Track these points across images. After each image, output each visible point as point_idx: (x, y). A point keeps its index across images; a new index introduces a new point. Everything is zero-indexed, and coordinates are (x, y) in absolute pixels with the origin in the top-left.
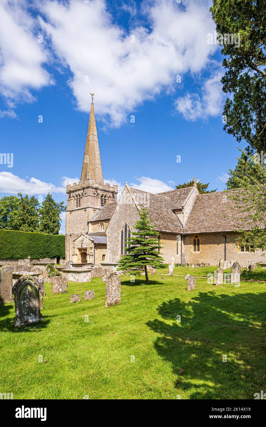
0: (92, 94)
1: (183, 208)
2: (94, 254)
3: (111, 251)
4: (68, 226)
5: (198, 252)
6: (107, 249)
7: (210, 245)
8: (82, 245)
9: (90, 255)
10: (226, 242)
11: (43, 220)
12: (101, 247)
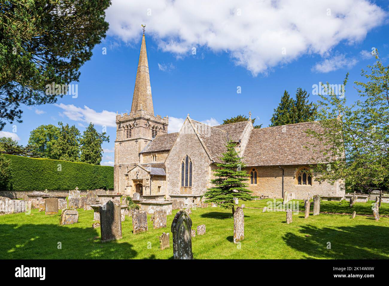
0: (144, 26)
1: (240, 142)
2: (150, 186)
3: (171, 182)
4: (117, 157)
5: (256, 185)
6: (166, 180)
7: (268, 178)
8: (137, 176)
9: (146, 187)
10: (283, 175)
11: (85, 150)
12: (157, 178)
